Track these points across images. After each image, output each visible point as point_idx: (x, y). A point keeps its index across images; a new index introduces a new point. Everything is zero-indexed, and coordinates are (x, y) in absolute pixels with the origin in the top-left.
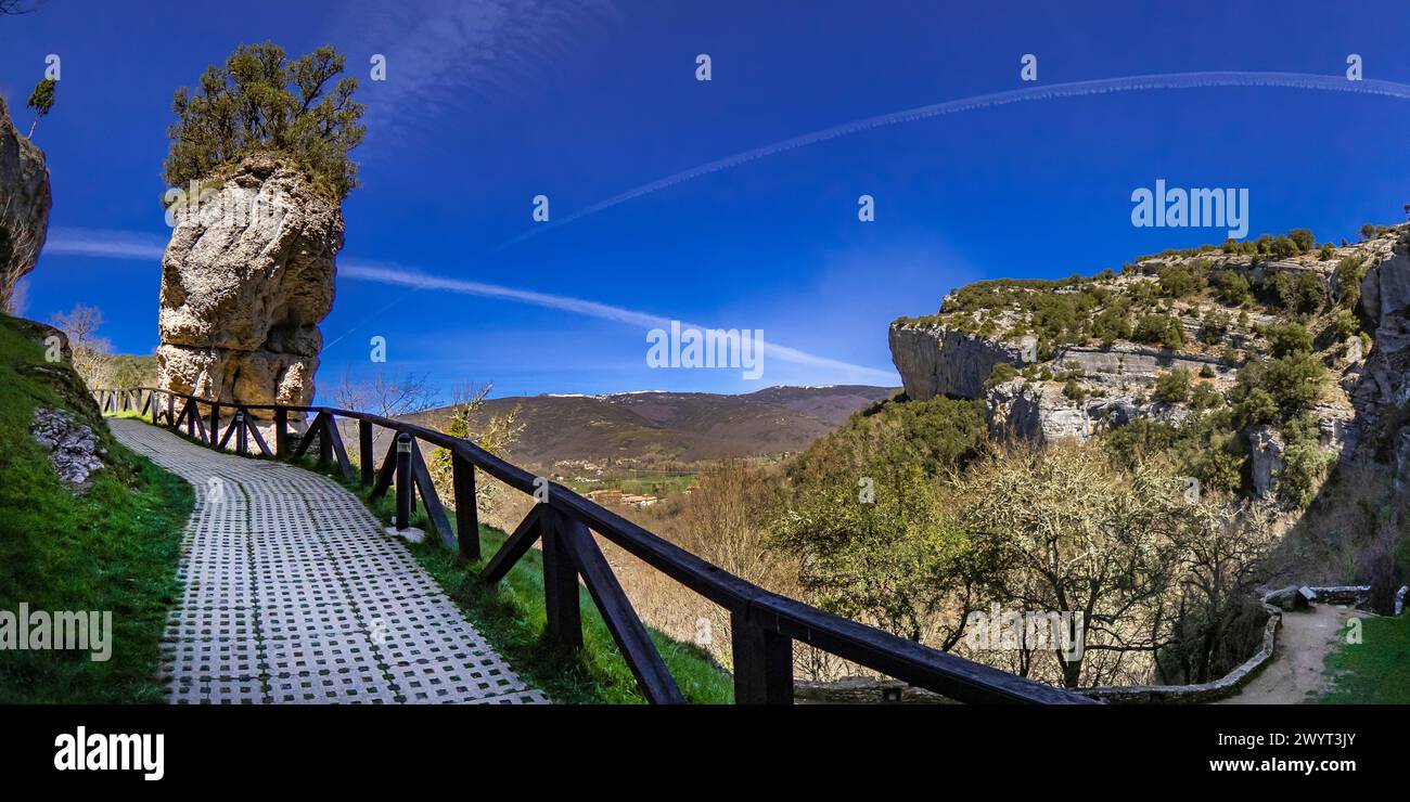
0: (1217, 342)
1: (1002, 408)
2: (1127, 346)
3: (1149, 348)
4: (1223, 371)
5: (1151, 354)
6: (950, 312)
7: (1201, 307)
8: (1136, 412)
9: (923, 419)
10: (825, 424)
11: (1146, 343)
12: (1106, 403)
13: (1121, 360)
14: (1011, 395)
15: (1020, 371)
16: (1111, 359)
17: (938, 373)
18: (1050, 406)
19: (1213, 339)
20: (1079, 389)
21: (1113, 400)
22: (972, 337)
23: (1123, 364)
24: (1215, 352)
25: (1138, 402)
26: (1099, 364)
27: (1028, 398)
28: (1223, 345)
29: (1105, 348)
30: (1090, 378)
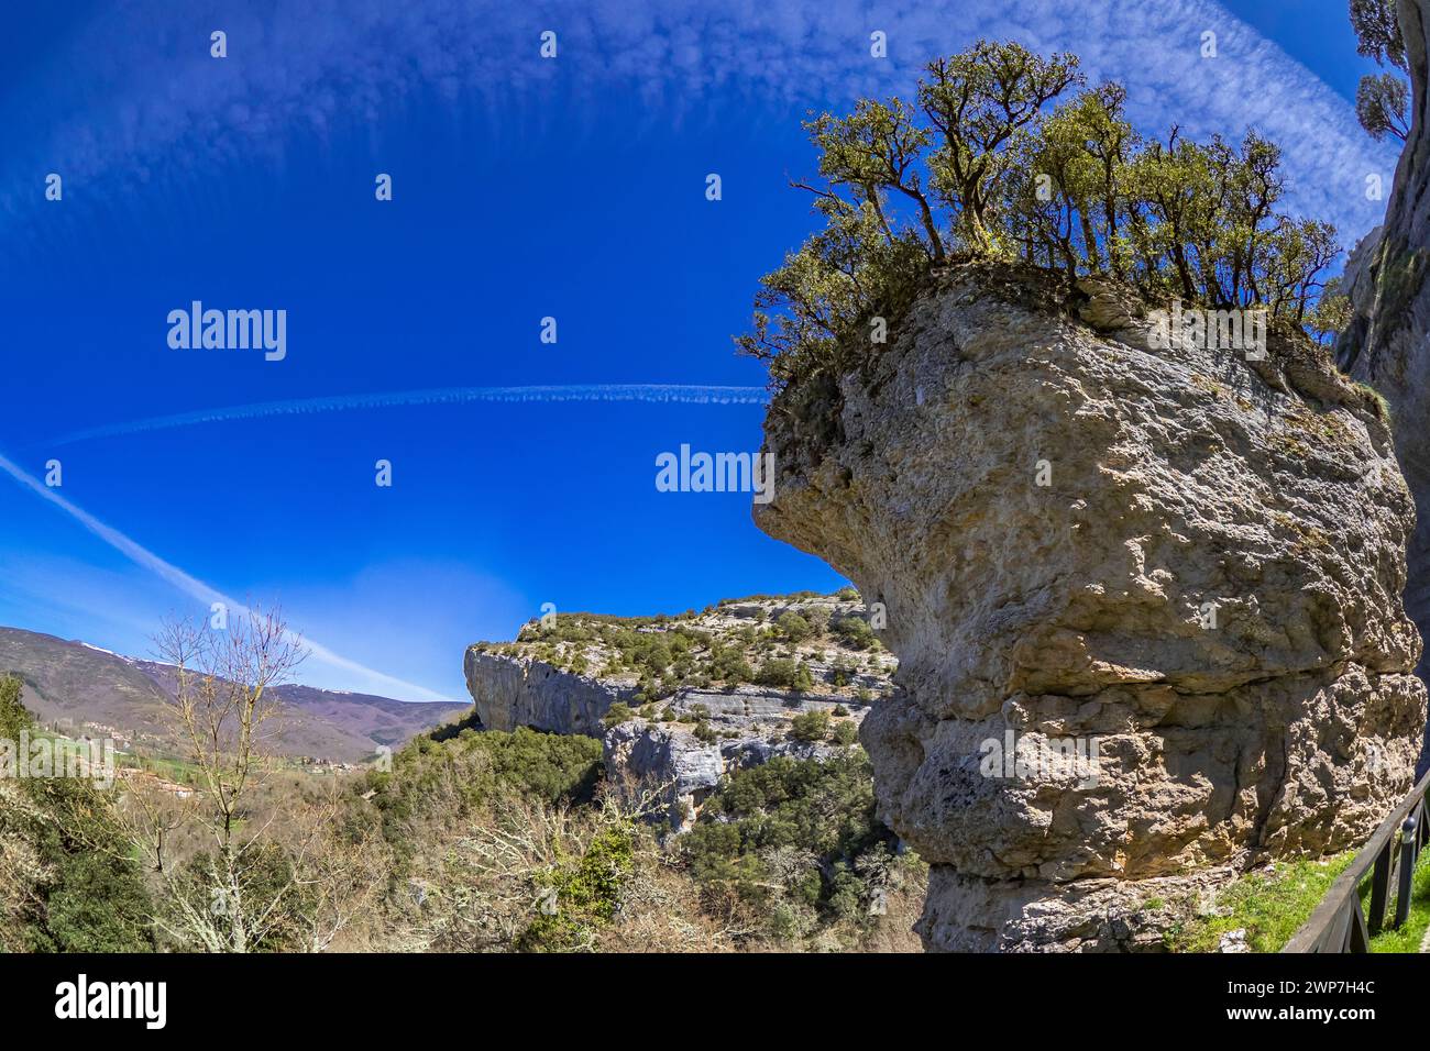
0: (847, 683)
1: (623, 747)
2: (753, 689)
3: (775, 691)
4: (857, 709)
5: (777, 696)
6: (530, 641)
7: (826, 652)
8: (770, 751)
9: (511, 750)
10: (340, 731)
11: (772, 686)
12: (739, 743)
13: (746, 702)
14: (632, 735)
15: (637, 710)
16: (735, 702)
17: (518, 704)
18: (683, 747)
19: (844, 681)
20: (711, 730)
21: (745, 741)
22: (564, 671)
23: (749, 705)
24: (845, 693)
25: (773, 741)
26: (724, 706)
27: (654, 738)
28: (854, 686)
29: (728, 691)
30: (715, 719)
